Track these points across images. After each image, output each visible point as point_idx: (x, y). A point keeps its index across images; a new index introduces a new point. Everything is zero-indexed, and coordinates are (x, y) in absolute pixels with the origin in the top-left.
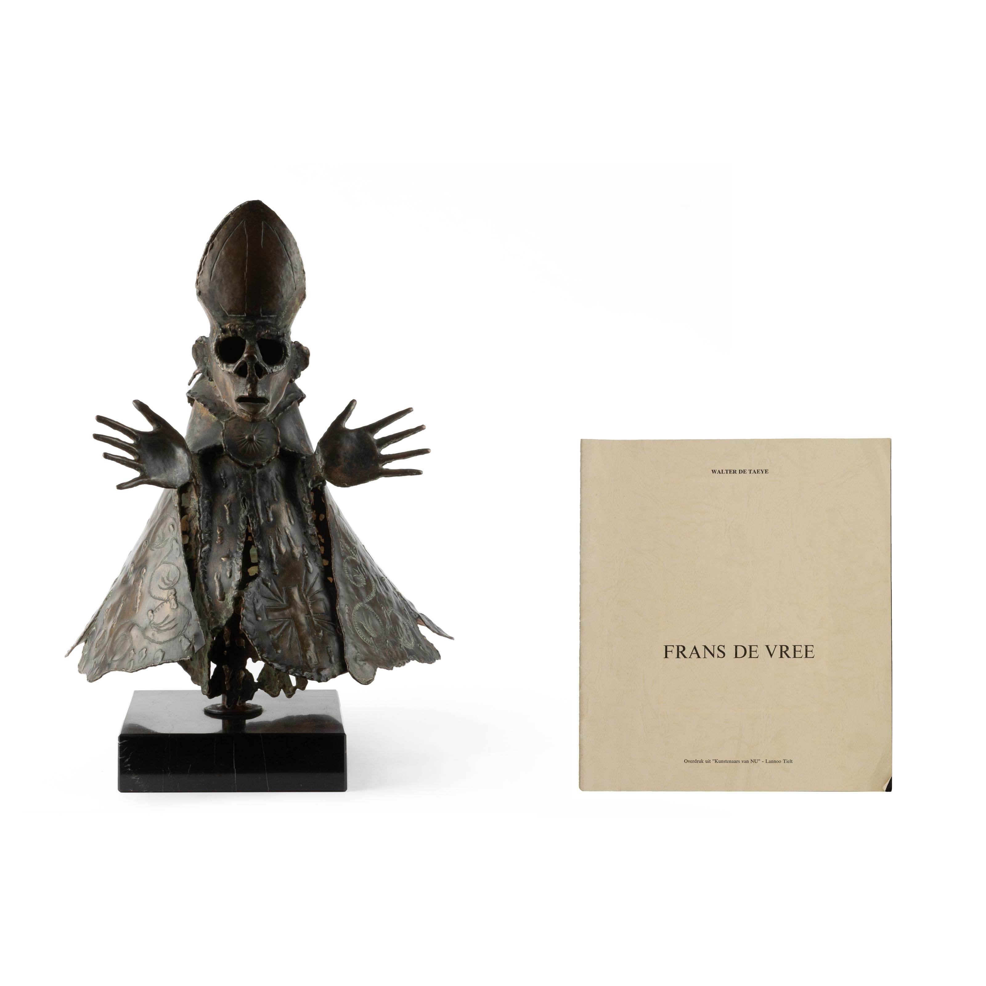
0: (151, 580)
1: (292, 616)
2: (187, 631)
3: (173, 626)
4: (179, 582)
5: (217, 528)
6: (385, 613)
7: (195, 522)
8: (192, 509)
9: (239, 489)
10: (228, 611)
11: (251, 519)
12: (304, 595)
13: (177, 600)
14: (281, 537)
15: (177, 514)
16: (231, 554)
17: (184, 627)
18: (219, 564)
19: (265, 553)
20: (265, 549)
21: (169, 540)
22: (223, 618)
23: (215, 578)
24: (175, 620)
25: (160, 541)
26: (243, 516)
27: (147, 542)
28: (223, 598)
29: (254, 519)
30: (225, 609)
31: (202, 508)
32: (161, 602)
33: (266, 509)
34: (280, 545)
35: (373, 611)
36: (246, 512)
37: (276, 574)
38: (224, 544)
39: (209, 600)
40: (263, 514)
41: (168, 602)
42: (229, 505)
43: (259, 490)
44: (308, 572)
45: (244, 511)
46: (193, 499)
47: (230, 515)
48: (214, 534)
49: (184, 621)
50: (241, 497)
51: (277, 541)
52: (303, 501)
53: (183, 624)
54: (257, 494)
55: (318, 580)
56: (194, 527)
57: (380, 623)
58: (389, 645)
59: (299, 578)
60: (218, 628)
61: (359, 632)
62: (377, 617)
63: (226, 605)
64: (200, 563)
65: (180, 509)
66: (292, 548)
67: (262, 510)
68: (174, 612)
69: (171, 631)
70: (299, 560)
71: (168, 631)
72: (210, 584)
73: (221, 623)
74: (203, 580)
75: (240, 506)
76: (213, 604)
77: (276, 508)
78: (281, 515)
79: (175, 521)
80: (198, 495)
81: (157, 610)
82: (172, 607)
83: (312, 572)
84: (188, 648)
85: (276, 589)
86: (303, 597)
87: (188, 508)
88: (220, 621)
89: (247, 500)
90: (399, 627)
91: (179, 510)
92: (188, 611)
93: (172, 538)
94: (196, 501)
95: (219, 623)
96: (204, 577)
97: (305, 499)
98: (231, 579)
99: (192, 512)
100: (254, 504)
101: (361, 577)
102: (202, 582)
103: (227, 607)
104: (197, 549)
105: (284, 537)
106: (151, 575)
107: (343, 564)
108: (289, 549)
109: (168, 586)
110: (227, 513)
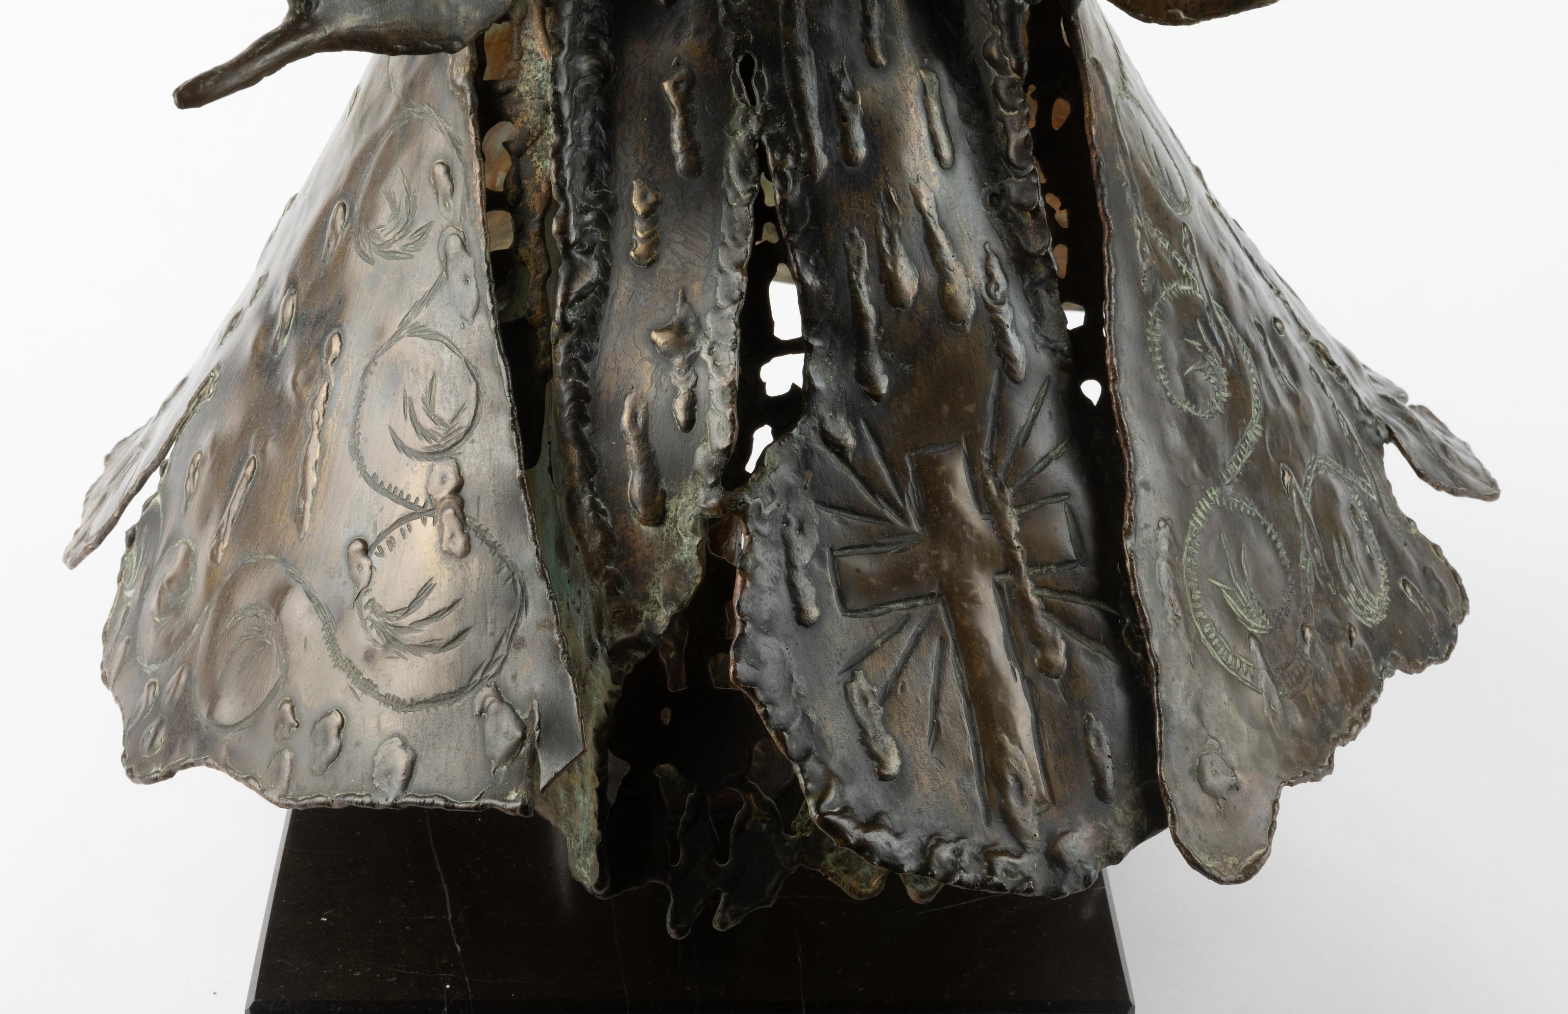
0: (361, 398)
1: (941, 585)
2: (507, 671)
3: (451, 638)
4: (476, 434)
5: (632, 188)
6: (1295, 500)
7: (539, 158)
8: (528, 99)
9: (726, 17)
10: (679, 569)
11: (777, 156)
12: (990, 482)
13: (464, 517)
14: (899, 229)
15: (467, 122)
16: (692, 320)
17: (497, 647)
18: (641, 361)
19: (834, 308)
20: (833, 290)
21: (433, 234)
22: (659, 598)
23: (625, 418)
24: (460, 605)
25: (397, 225)
26: (741, 136)
27: (344, 206)
28: (658, 516)
29: (789, 156)
30: (667, 565)
31: (571, 98)
32: (401, 510)
33: (840, 109)
34: (894, 265)
35: (1256, 512)
36: (754, 126)
37: (878, 397)
38: (662, 265)
39: (599, 518)
40: (828, 132)
41: (430, 520)
42: (682, 87)
43: (811, 18)
44: (1008, 381)
45: (745, 121)
46: (531, 52)
47: (687, 130)
48: (621, 214)
49: (494, 621)
50: (736, 56)
51: (884, 251)
52: (989, 58)
53: (492, 634)
54: (802, 39)
55: (1047, 408)
56: (538, 180)
57: (1280, 559)
58: (1313, 650)
59: (970, 408)
60: (638, 642)
61: (1207, 635)
62: (1271, 534)
63: (671, 546)
64: (561, 349)
65: (476, 100)
66: (942, 274)
67: (824, 110)
68: (455, 573)
69: (441, 656)
70: (973, 325)
71: (429, 656)
72: (602, 447)
73: (651, 623)
74: (576, 428)
75: (730, 94)
76: (618, 538)
77: (880, 98)
78: (899, 130)
79: (459, 152)
80: (554, 41)
81: (383, 544)
82: (444, 549)
83: (1022, 377)
84: (512, 753)
85: (879, 462)
86: (988, 493)
87: (510, 90)
88: (645, 613)
89: (760, 67)
90: (1342, 538)
91: (473, 104)
92: (513, 574)
93: (445, 222)
94: (543, 64)
95: (641, 621)
96: (580, 417)
97: (998, 51)
98: (690, 434)
99: (526, 112)
100: (787, 84)
101: (1210, 371)
102: (569, 434)
103: (676, 556)
104: (549, 276)
105: (914, 229)
106: (361, 373)
107: (1148, 331)
108: (930, 278)
109: (427, 444)
110: (676, 124)
